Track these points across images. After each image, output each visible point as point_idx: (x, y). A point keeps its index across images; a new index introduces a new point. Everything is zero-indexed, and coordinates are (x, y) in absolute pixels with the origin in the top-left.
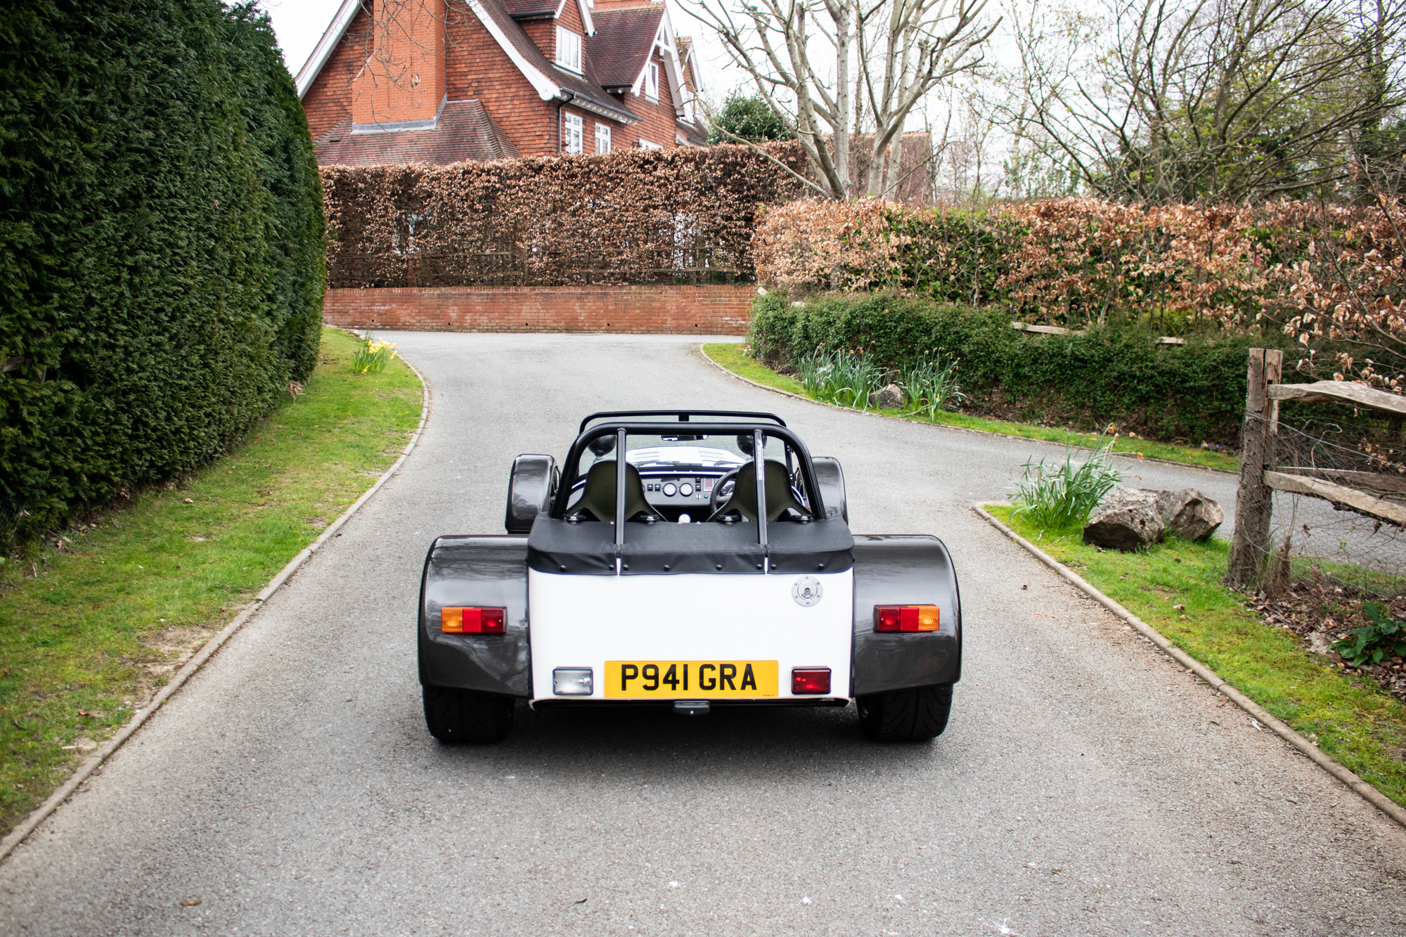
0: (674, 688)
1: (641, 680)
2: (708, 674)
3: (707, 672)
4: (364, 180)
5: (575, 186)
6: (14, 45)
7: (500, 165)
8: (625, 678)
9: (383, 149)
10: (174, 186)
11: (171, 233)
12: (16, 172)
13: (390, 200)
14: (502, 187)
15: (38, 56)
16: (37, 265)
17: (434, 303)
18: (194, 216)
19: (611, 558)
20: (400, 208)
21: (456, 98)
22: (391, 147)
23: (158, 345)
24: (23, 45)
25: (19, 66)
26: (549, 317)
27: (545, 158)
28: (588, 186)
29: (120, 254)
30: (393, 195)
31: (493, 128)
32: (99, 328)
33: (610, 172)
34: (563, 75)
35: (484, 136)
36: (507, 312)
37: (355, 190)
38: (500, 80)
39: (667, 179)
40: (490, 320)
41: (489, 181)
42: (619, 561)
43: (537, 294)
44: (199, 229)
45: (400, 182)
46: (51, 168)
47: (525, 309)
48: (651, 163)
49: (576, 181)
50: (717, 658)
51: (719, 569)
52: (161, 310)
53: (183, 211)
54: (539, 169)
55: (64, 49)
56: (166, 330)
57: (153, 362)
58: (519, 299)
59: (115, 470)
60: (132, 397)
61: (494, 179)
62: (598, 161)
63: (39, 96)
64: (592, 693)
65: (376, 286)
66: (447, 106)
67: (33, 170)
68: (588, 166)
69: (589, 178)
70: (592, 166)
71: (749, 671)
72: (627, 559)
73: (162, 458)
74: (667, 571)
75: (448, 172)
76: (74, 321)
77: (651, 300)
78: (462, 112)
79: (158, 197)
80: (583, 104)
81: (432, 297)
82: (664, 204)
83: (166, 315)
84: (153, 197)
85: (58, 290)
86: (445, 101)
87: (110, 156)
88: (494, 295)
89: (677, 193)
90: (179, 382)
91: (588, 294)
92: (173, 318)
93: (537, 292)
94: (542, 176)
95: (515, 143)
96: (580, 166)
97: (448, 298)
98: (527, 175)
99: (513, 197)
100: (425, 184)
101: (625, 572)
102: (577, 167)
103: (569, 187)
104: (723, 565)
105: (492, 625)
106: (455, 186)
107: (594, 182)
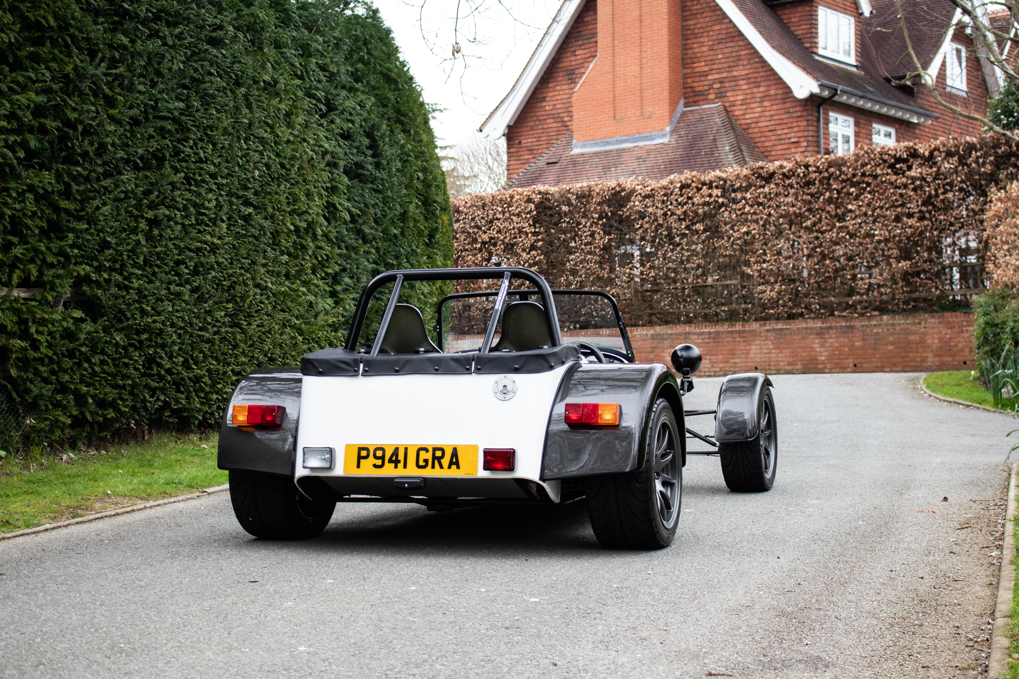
0: (396, 467)
1: (371, 460)
2: (424, 456)
3: (422, 453)
4: (569, 204)
5: (812, 195)
6: (50, 27)
7: (724, 175)
8: (360, 458)
9: (606, 169)
10: (205, 152)
11: (199, 195)
12: (43, 130)
13: (597, 224)
14: (726, 201)
15: (72, 36)
16: (57, 209)
17: (648, 345)
18: (224, 181)
19: (356, 362)
20: (609, 234)
21: (695, 103)
22: (616, 166)
23: (178, 295)
24: (60, 27)
25: (54, 43)
26: (782, 357)
27: (777, 163)
28: (827, 194)
29: (138, 207)
30: (600, 218)
31: (736, 136)
32: (111, 270)
33: (854, 175)
34: (827, 66)
35: (725, 147)
36: (732, 353)
37: (559, 214)
38: (747, 78)
39: (923, 179)
40: (713, 363)
41: (710, 196)
42: (362, 365)
43: (768, 331)
44: (230, 194)
45: (609, 202)
46: (75, 129)
47: (754, 349)
48: (905, 161)
49: (813, 189)
50: (431, 441)
51: (436, 370)
52: (183, 262)
53: (213, 176)
54: (769, 178)
55: (97, 30)
56: (187, 282)
57: (171, 309)
58: (746, 336)
59: (124, 400)
60: (145, 336)
61: (716, 192)
62: (840, 163)
63: (69, 68)
64: (330, 468)
65: (582, 328)
66: (684, 114)
67: (58, 129)
68: (827, 171)
69: (829, 185)
71: (455, 453)
72: (367, 363)
73: (177, 401)
74: (397, 372)
75: (665, 188)
76: (89, 259)
77: (907, 332)
78: (701, 120)
79: (183, 160)
80: (852, 101)
81: (644, 338)
82: (920, 211)
83: (187, 267)
84: (179, 161)
85: (73, 230)
86: (681, 108)
87: (135, 122)
88: (717, 333)
89: (937, 196)
90: (200, 333)
91: (830, 328)
92: (195, 272)
93: (768, 327)
94: (772, 186)
95: (766, 154)
96: (818, 171)
97: (663, 339)
98: (755, 186)
99: (739, 213)
100: (637, 203)
101: (366, 373)
102: (815, 172)
103: (805, 197)
104: (439, 366)
105: (269, 419)
106: (671, 204)
107: (835, 189)
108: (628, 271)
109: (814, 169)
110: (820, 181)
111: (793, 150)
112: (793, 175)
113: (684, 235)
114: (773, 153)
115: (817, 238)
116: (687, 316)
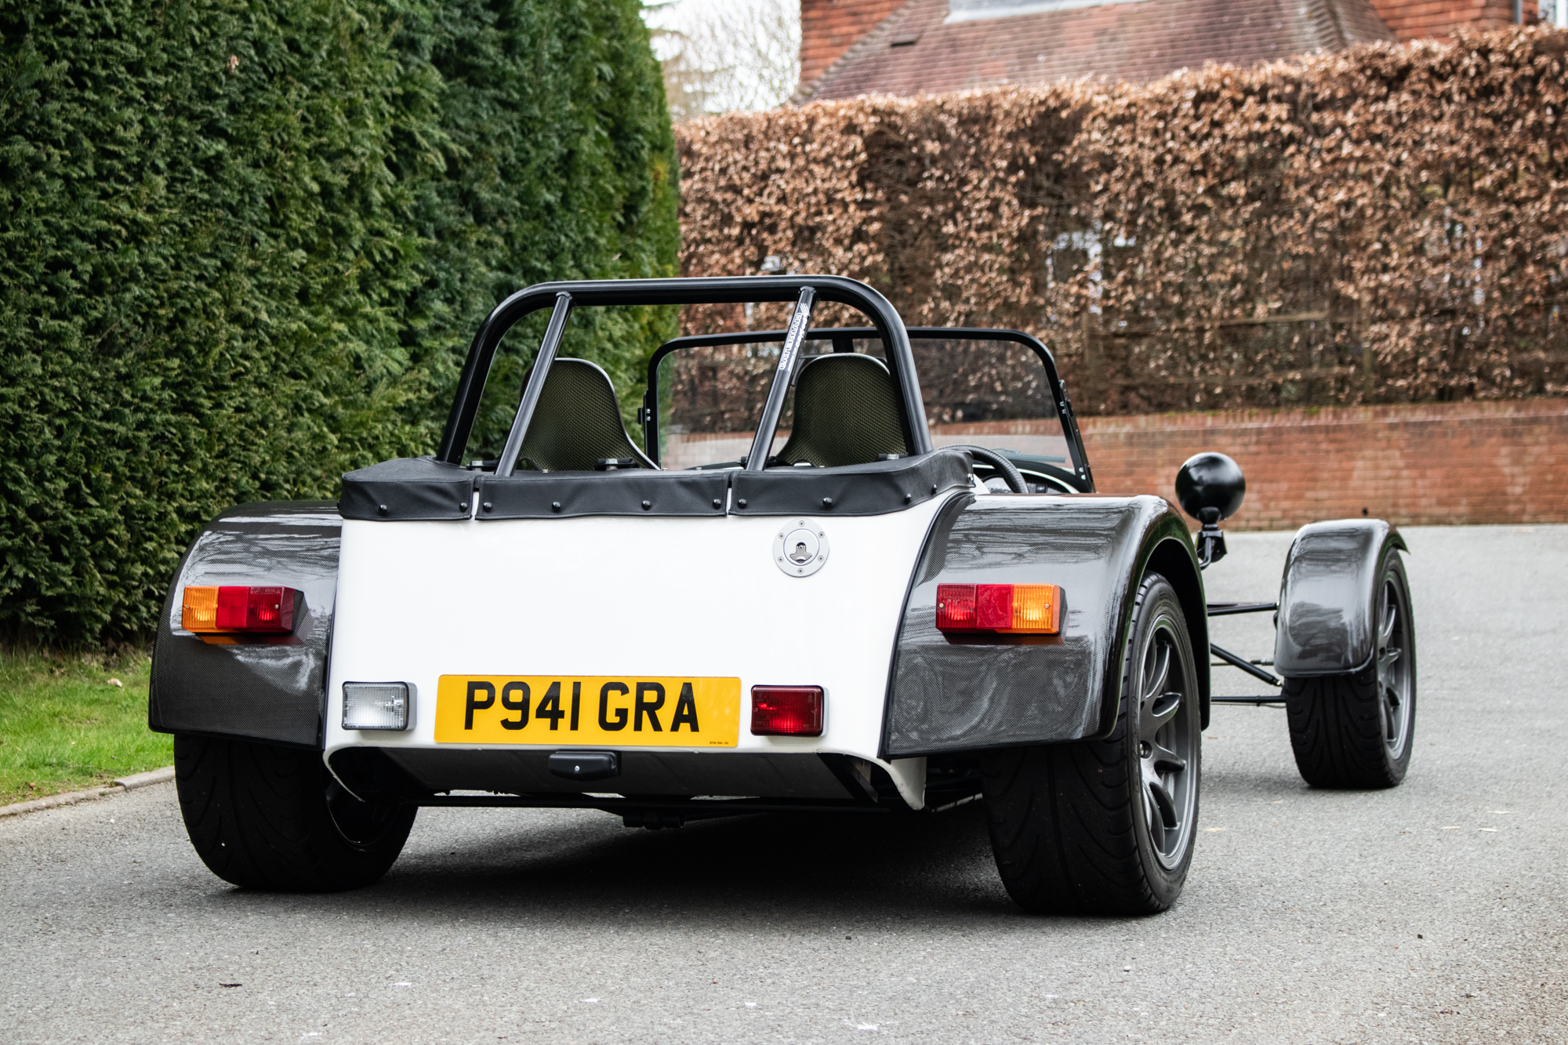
0: (554, 727)
1: (498, 711)
2: (615, 700)
3: (614, 697)
4: (942, 136)
5: (1496, 118)
7: (1294, 72)
8: (472, 705)
9: (1027, 57)
10: (115, 14)
11: (103, 111)
13: (1004, 182)
14: (1298, 131)
17: (1120, 457)
18: (161, 81)
19: (465, 490)
20: (1032, 205)
22: (1048, 50)
23: (56, 339)
26: (1426, 487)
27: (1417, 45)
30: (1012, 169)
35: (1299, 9)
36: (1311, 478)
37: (919, 159)
40: (1266, 500)
41: (1263, 118)
42: (476, 497)
43: (1393, 427)
44: (173, 109)
45: (1031, 133)
47: (1361, 468)
49: (1498, 105)
50: (634, 668)
51: (646, 508)
52: (67, 264)
53: (135, 68)
54: (1397, 78)
56: (77, 309)
57: (38, 371)
58: (1343, 440)
61: (1276, 110)
62: (1560, 45)
64: (404, 729)
68: (1531, 61)
69: (1535, 94)
70: (1542, 60)
71: (687, 697)
72: (490, 492)
73: (54, 580)
74: (557, 513)
75: (1159, 100)
79: (66, 31)
81: (1111, 443)
83: (76, 276)
84: (58, 33)
88: (1277, 432)
90: (106, 426)
91: (1534, 421)
92: (95, 287)
93: (1392, 419)
94: (1405, 96)
95: (1391, 23)
96: (1511, 63)
97: (1154, 445)
98: (1366, 97)
99: (1328, 158)
100: (1096, 135)
101: (486, 515)
102: (1503, 65)
103: (1480, 122)
104: (653, 500)
105: (267, 617)
106: (1173, 138)
107: (1548, 104)
108: (1074, 289)
109: (1501, 58)
110: (1515, 86)
111: (1453, 15)
112: (1454, 72)
113: (1200, 210)
114: (1408, 22)
115: (1506, 216)
116: (1208, 391)
